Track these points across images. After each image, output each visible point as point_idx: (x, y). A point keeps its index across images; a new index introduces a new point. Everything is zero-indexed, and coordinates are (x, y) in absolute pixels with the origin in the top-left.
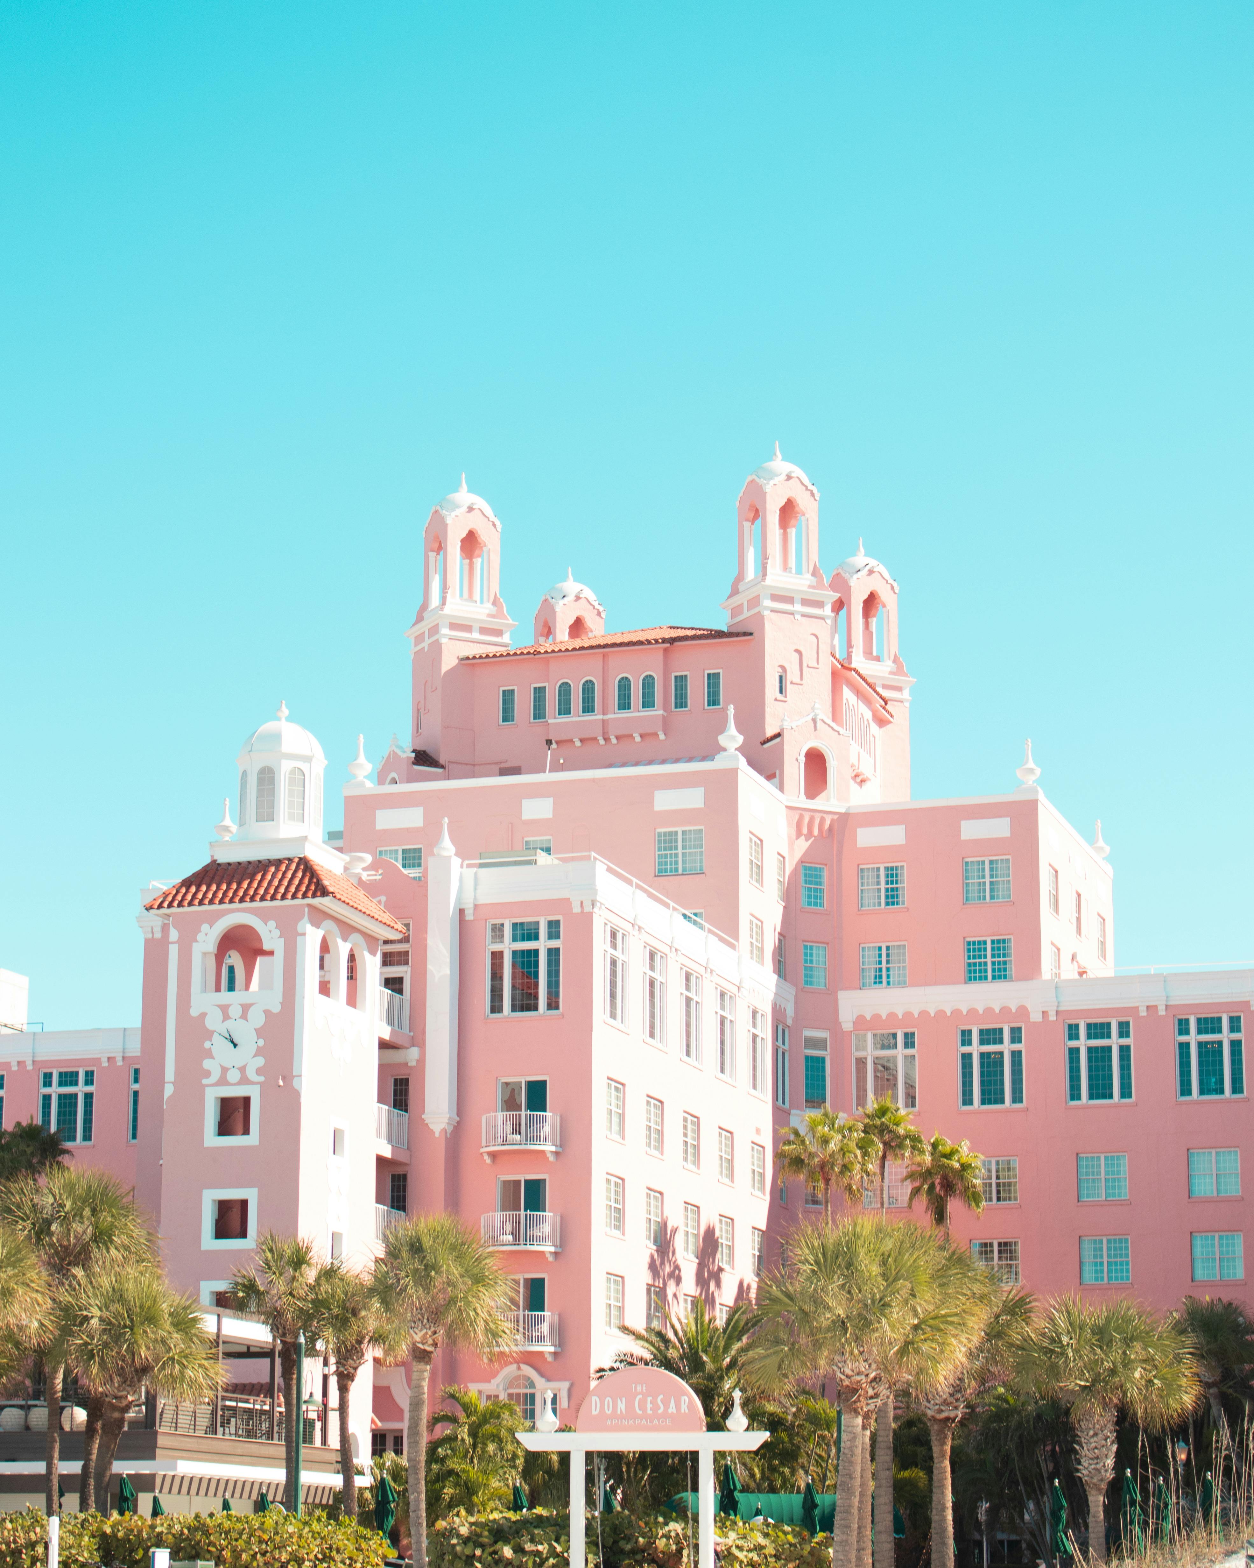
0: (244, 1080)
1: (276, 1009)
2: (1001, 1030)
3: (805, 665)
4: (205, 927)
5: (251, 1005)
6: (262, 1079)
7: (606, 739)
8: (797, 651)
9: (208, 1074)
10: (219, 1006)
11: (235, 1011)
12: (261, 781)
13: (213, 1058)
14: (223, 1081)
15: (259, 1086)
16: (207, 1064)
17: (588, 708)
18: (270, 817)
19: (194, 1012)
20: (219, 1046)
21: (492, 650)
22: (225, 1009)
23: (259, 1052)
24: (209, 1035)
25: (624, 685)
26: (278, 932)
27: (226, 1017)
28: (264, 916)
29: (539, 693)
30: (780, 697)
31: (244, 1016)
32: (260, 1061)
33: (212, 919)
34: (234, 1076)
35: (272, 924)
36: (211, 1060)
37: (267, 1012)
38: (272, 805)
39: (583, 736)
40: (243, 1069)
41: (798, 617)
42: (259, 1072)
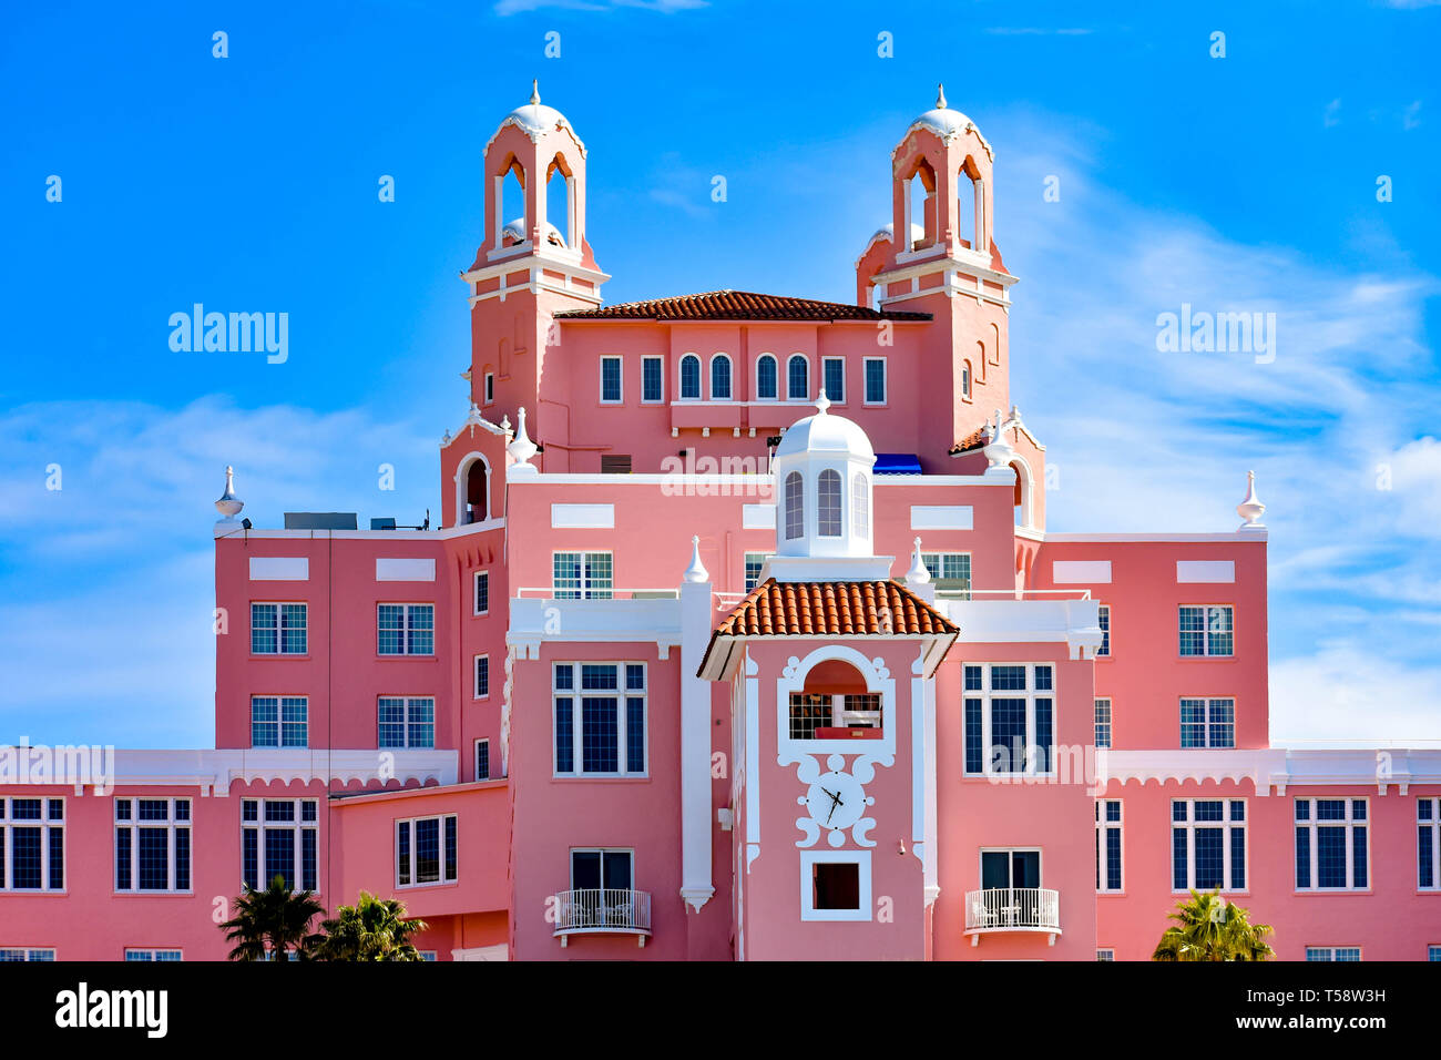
0: (851, 845)
1: (889, 762)
2: (1220, 805)
3: (987, 361)
4: (793, 661)
5: (856, 756)
6: (874, 844)
7: (745, 431)
8: (980, 343)
9: (803, 835)
10: (814, 756)
11: (836, 763)
12: (823, 487)
13: (809, 817)
14: (823, 845)
15: (870, 852)
16: (801, 823)
17: (722, 390)
18: (836, 530)
19: (783, 761)
20: (816, 802)
21: (586, 307)
22: (822, 760)
23: (868, 812)
24: (804, 789)
25: (767, 367)
26: (887, 672)
27: (824, 769)
28: (870, 651)
29: (652, 367)
30: (966, 397)
31: (848, 769)
32: (871, 823)
33: (802, 651)
34: (837, 839)
35: (879, 662)
36: (806, 819)
37: (877, 766)
38: (837, 516)
39: (713, 426)
40: (848, 832)
41: (981, 302)
42: (869, 835)
